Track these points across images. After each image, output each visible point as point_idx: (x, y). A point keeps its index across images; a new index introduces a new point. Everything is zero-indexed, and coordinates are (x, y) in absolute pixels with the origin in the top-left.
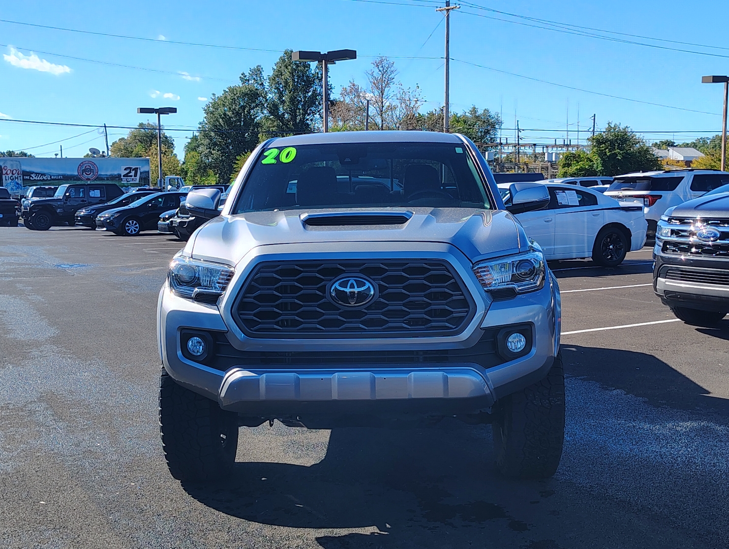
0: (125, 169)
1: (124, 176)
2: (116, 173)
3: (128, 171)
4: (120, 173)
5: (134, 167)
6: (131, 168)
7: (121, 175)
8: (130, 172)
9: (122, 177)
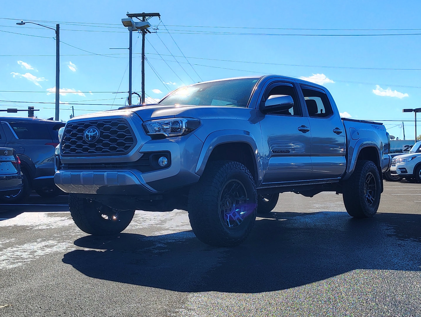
0: (405, 147)
1: (404, 151)
2: (399, 149)
3: (407, 148)
4: (402, 149)
5: (410, 145)
6: (409, 146)
7: (402, 150)
8: (408, 148)
9: (403, 151)
